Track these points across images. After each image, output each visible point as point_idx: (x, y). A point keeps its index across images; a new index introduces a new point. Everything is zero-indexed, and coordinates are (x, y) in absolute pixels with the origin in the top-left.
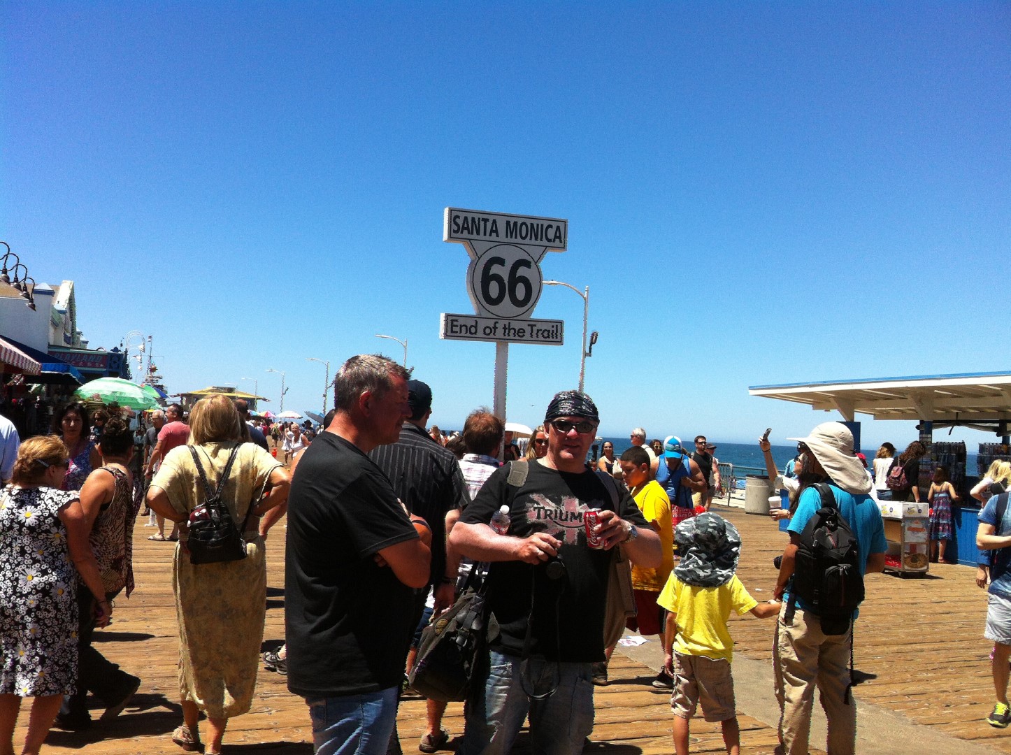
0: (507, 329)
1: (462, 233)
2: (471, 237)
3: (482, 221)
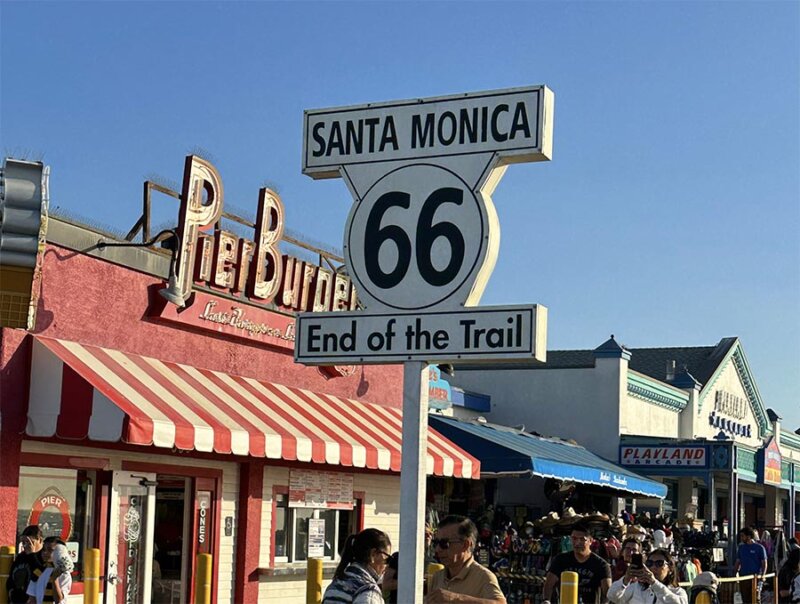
0: (413, 334)
1: (328, 154)
2: (344, 159)
3: (366, 124)
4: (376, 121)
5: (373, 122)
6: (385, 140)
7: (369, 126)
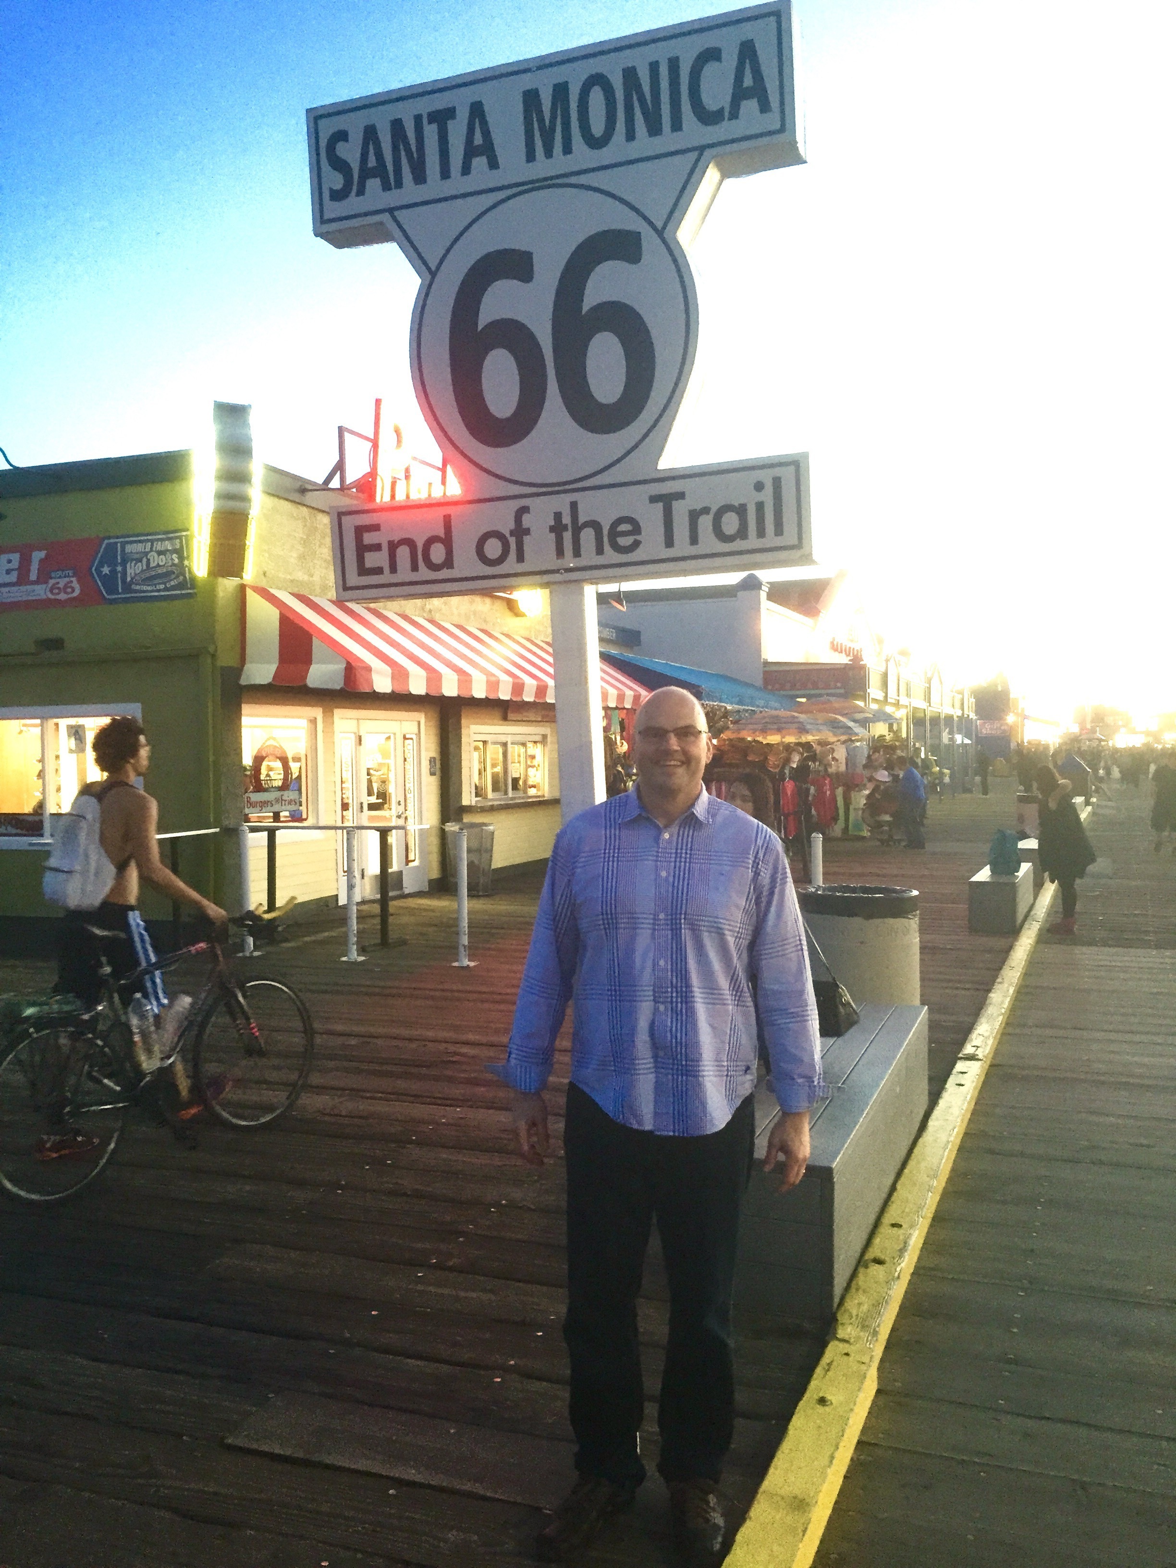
0: (565, 528)
1: (361, 192)
2: (393, 198)
3: (430, 123)
4: (450, 113)
5: (442, 117)
6: (471, 152)
7: (434, 127)
